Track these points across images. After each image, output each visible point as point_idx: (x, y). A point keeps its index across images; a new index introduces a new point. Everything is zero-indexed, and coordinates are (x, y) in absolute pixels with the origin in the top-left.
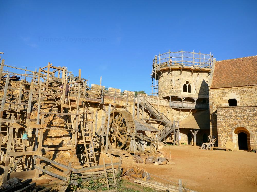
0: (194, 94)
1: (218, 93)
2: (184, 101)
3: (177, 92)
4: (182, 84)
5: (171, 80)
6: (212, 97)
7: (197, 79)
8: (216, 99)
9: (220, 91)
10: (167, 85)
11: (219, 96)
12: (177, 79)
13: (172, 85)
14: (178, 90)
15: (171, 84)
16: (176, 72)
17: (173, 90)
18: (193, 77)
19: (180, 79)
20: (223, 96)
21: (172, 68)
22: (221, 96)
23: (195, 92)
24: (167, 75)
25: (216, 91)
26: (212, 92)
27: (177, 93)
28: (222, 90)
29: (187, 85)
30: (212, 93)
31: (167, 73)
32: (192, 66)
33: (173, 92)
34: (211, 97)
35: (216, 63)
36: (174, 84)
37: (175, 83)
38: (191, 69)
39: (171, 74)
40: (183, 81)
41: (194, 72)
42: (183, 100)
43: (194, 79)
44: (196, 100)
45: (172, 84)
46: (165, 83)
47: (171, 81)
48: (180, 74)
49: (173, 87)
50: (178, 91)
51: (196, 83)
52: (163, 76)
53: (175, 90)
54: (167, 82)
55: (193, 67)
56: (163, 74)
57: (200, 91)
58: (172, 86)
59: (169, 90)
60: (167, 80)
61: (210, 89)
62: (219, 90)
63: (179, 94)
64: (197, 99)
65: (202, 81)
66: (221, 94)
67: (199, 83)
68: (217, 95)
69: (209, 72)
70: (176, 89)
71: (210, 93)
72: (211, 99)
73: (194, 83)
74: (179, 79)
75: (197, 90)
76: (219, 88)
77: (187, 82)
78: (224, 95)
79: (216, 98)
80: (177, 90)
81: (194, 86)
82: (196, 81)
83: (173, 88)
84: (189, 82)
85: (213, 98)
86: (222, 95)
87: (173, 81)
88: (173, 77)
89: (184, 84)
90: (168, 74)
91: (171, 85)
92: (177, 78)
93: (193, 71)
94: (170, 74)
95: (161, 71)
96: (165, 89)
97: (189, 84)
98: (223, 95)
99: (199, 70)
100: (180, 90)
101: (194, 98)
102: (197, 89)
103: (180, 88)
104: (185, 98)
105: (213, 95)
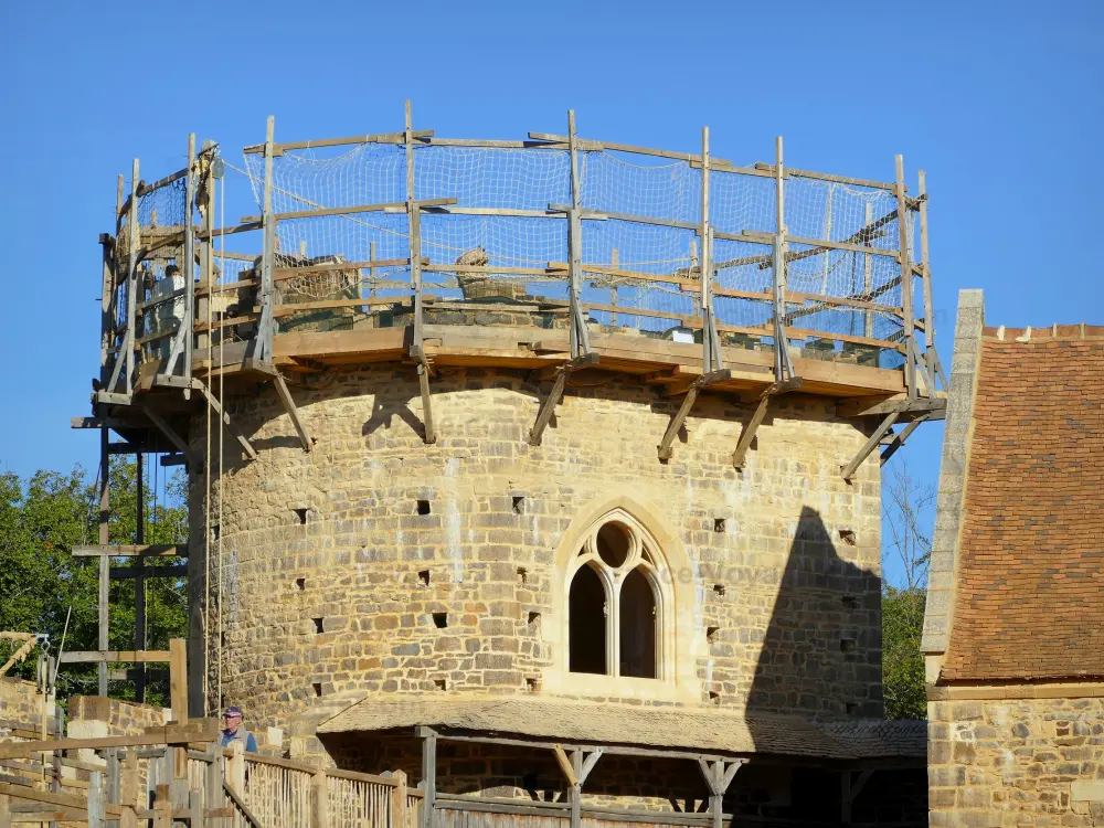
0: (694, 690)
1: (1022, 730)
2: (590, 787)
3: (498, 672)
4: (553, 570)
5: (424, 508)
6: (961, 771)
7: (734, 497)
8: (997, 798)
9: (1041, 712)
10: (361, 570)
11: (1035, 770)
12: (496, 502)
13: (425, 575)
14: (514, 646)
15: (424, 565)
16: (490, 399)
17: (442, 645)
18: (680, 473)
19: (529, 502)
20: (1073, 770)
21: (447, 350)
22: (1050, 767)
23: (710, 670)
24: (368, 429)
25: (1003, 712)
26: (957, 717)
27: (500, 679)
28: (1059, 697)
29: (614, 580)
30: (954, 735)
31: (365, 404)
32: (678, 337)
33: (444, 665)
34: (942, 774)
35: (993, 350)
36: (452, 566)
37: (467, 553)
38: (670, 369)
39: (422, 430)
40: (565, 524)
41: (697, 412)
42: (578, 772)
43: (690, 493)
44: (720, 778)
45: (429, 554)
46: (324, 542)
47: (413, 523)
48: (535, 439)
49: (448, 603)
50: (507, 662)
51: (725, 552)
52: (299, 442)
53: (473, 645)
54: (366, 530)
55: (699, 351)
56: (305, 413)
57: (764, 658)
58: (431, 594)
59: (386, 642)
60: (363, 505)
61: (942, 682)
62: (1036, 708)
63: (519, 695)
64: (737, 764)
65: (792, 529)
66: (1050, 748)
67: (747, 552)
68: (1009, 755)
69: (877, 410)
70: (478, 635)
71: (942, 733)
72: (945, 802)
73: (689, 557)
74: (517, 500)
75: (726, 651)
76: (1034, 681)
77: (614, 541)
78: (1080, 764)
79: (1000, 789)
80: (496, 644)
81: (699, 588)
82: (719, 523)
83: (440, 620)
84: (639, 534)
85: (968, 789)
86: (1062, 761)
87: (452, 519)
88: (452, 466)
89: (575, 565)
90: (378, 420)
91: (413, 569)
92: (495, 485)
93: (692, 395)
94: (410, 418)
95: (282, 368)
96: (339, 623)
97: (634, 560)
98: (1074, 755)
99: (767, 385)
100: (526, 647)
101: (702, 759)
102: (725, 626)
103: (533, 616)
104: (597, 752)
105: (964, 750)
